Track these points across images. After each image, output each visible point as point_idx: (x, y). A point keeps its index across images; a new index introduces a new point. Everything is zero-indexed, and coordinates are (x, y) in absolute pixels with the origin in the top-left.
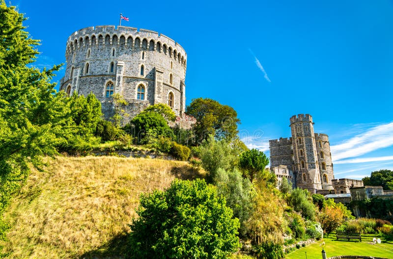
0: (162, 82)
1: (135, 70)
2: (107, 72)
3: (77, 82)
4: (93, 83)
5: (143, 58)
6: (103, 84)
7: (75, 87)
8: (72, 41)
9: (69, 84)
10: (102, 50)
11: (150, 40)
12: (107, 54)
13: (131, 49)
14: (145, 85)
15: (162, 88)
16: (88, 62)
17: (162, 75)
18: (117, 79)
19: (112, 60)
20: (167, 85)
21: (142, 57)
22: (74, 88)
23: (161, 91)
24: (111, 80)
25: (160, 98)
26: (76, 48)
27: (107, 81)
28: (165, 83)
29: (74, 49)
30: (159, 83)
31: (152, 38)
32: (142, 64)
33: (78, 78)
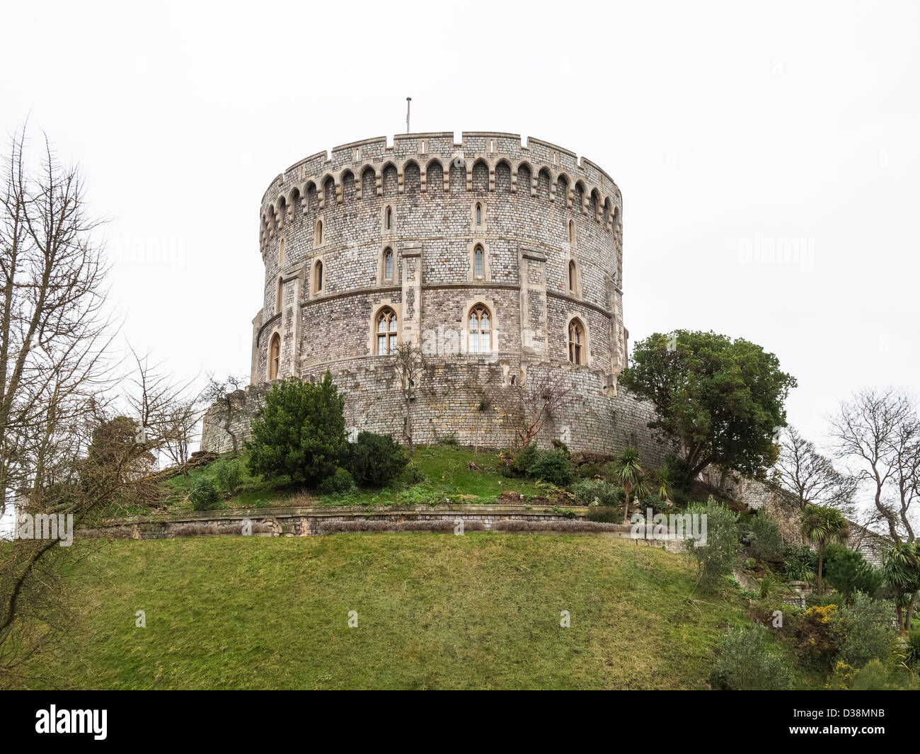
0: (541, 288)
1: (455, 262)
2: (374, 278)
3: (294, 319)
4: (337, 319)
5: (479, 223)
6: (365, 316)
7: (291, 334)
8: (272, 202)
9: (275, 329)
10: (355, 216)
11: (496, 160)
12: (370, 227)
13: (439, 201)
14: (490, 304)
15: (544, 310)
16: (320, 258)
17: (540, 268)
18: (405, 297)
19: (385, 243)
20: (561, 297)
21: (475, 220)
22: (288, 336)
23: (543, 319)
24: (386, 301)
25: (540, 339)
26: (284, 223)
27: (376, 308)
28: (555, 290)
29: (280, 225)
30: (533, 295)
31: (501, 157)
32: (475, 242)
33: (296, 309)
